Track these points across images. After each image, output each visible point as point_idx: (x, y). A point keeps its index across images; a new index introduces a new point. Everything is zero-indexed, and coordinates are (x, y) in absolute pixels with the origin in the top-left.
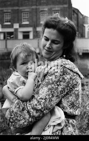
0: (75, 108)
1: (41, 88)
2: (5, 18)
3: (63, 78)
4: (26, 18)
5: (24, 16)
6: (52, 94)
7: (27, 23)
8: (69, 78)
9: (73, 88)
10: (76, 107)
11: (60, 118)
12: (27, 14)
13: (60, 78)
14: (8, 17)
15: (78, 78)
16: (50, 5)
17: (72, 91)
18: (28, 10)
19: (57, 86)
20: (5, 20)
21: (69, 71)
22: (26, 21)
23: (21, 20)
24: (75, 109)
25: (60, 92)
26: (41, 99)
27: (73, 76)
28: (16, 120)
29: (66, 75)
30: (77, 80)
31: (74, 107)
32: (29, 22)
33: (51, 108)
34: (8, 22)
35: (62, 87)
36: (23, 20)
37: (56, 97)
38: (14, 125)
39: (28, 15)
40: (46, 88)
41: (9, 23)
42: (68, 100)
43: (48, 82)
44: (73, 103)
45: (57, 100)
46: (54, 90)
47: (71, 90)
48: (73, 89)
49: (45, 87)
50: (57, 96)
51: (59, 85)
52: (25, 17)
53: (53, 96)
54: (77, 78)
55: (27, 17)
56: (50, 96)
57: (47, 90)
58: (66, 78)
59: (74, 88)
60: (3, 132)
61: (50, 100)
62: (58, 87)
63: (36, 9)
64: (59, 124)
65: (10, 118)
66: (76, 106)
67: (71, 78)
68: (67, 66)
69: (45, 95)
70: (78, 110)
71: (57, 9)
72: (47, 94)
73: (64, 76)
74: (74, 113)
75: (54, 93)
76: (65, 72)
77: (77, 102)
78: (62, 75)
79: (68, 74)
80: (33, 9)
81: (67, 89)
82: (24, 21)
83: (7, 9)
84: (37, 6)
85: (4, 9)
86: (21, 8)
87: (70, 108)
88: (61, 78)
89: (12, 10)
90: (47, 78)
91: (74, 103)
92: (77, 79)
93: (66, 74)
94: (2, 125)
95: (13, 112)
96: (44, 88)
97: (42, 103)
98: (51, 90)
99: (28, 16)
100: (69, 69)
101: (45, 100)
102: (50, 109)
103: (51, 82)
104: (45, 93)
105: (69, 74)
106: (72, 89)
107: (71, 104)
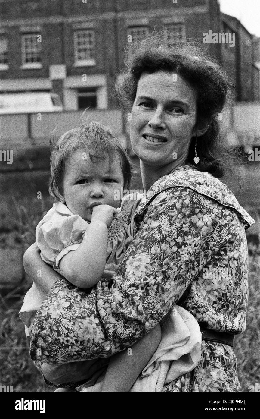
0: (230, 309)
1: (131, 255)
2: (24, 50)
3: (193, 225)
4: (85, 50)
5: (79, 43)
6: (164, 272)
7: (90, 62)
8: (209, 223)
9: (222, 253)
10: (235, 306)
11: (188, 339)
12: (90, 36)
13: (184, 223)
14: (32, 46)
15: (236, 221)
16: (156, 8)
17: (219, 260)
18: (91, 25)
19: (175, 249)
20: (24, 57)
21: (207, 203)
22: (85, 58)
23: (72, 55)
24: (230, 313)
25: (187, 265)
26: (134, 288)
27: (221, 218)
28: (55, 343)
29: (200, 215)
30: (232, 229)
31: (228, 306)
32: (96, 61)
33: (162, 314)
34: (32, 60)
35: (190, 249)
36: (77, 54)
37: (175, 279)
38: (48, 357)
39: (93, 39)
40: (146, 253)
41: (36, 65)
42: (209, 288)
43: (149, 238)
44: (225, 295)
45: (179, 288)
46: (167, 259)
47: (216, 257)
48: (221, 255)
49: (143, 251)
50: (178, 277)
51: (182, 244)
52: (82, 47)
53: (166, 278)
54: (233, 223)
55: (88, 46)
56: (159, 279)
57: (149, 260)
58: (200, 223)
59: (225, 251)
60: (24, 383)
61: (160, 289)
62: (179, 250)
63: (115, 21)
64: (185, 359)
65: (37, 336)
66: (233, 303)
67: (214, 224)
68: (201, 189)
69: (144, 275)
70: (239, 315)
71: (176, 20)
72: (148, 271)
73: (194, 218)
74: (229, 324)
75: (169, 268)
76: (198, 207)
77: (238, 293)
78: (189, 216)
79: (205, 211)
80: (105, 21)
81: (206, 256)
82: (80, 58)
83: (29, 22)
84: (116, 11)
85: (22, 22)
86: (70, 20)
87: (218, 311)
88: (187, 225)
89: (45, 26)
90: (145, 226)
91: (228, 294)
92: (233, 225)
93: (201, 212)
94: (20, 361)
95: (46, 320)
96: (138, 256)
97: (136, 298)
98: (160, 259)
99: (90, 43)
100: (206, 197)
101: (144, 291)
102: (160, 315)
103: (157, 236)
104: (143, 268)
105: (210, 211)
106: (218, 254)
107: (220, 300)
